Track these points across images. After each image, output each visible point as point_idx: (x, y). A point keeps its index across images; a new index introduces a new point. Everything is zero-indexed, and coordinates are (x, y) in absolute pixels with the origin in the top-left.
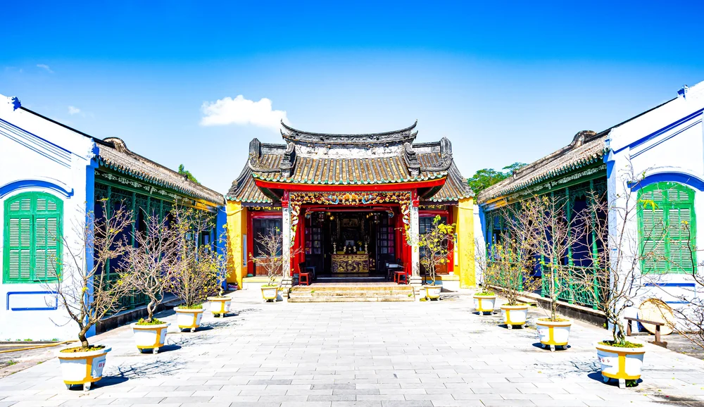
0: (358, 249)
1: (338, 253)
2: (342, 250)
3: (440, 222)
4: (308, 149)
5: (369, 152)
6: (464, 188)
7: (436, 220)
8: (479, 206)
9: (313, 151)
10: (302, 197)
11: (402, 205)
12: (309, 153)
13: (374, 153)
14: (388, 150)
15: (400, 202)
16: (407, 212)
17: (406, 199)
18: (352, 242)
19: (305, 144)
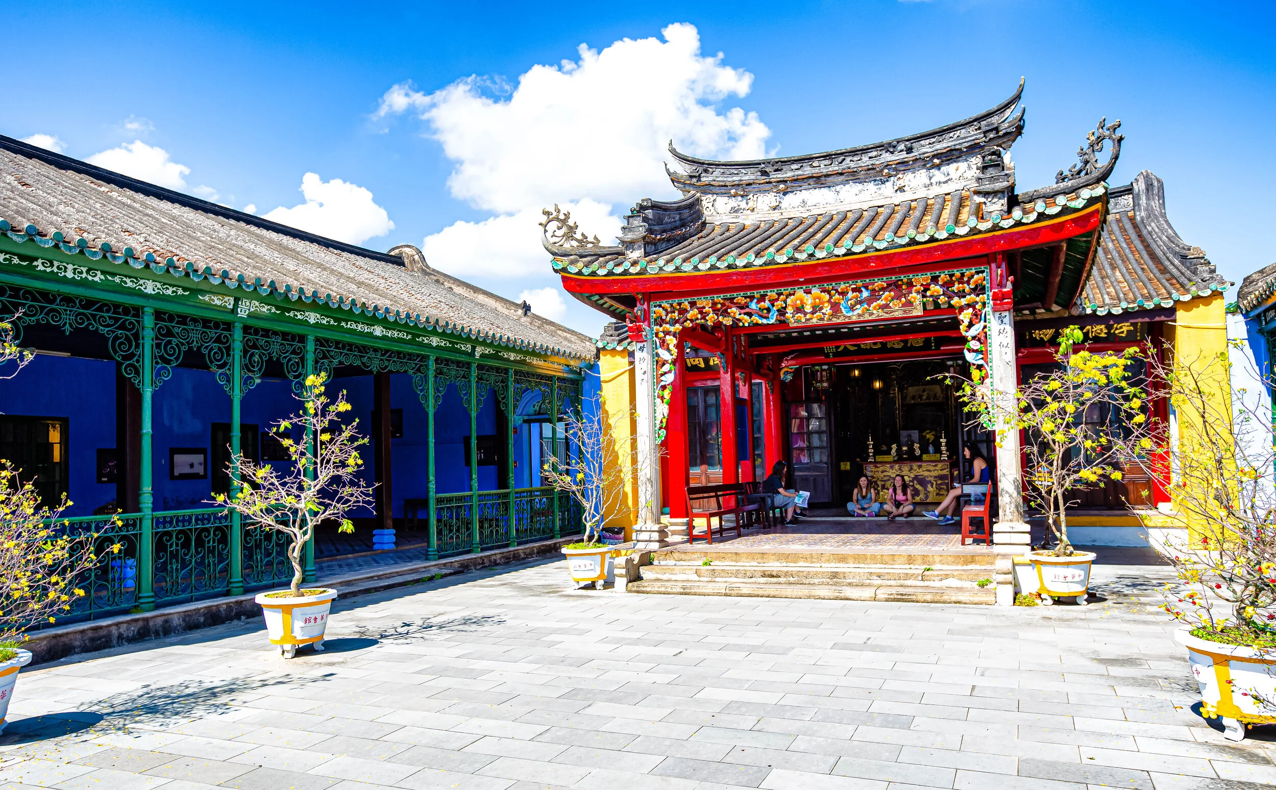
0: (924, 450)
1: (880, 458)
2: (888, 452)
3: (1077, 348)
4: (733, 203)
5: (888, 188)
6: (1194, 272)
7: (1065, 343)
8: (1246, 316)
9: (743, 205)
10: (683, 312)
11: (962, 309)
12: (735, 210)
13: (901, 189)
14: (938, 175)
15: (955, 301)
16: (973, 331)
17: (974, 290)
18: (915, 434)
19: (724, 189)
